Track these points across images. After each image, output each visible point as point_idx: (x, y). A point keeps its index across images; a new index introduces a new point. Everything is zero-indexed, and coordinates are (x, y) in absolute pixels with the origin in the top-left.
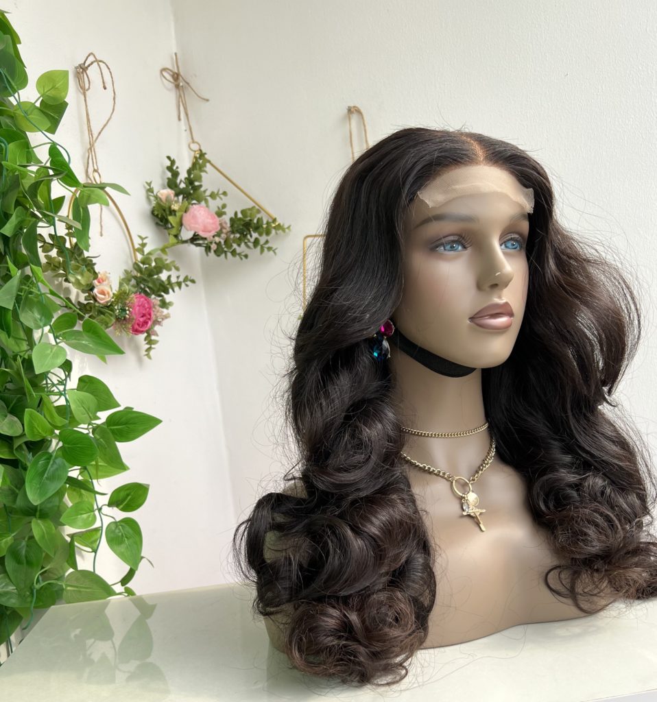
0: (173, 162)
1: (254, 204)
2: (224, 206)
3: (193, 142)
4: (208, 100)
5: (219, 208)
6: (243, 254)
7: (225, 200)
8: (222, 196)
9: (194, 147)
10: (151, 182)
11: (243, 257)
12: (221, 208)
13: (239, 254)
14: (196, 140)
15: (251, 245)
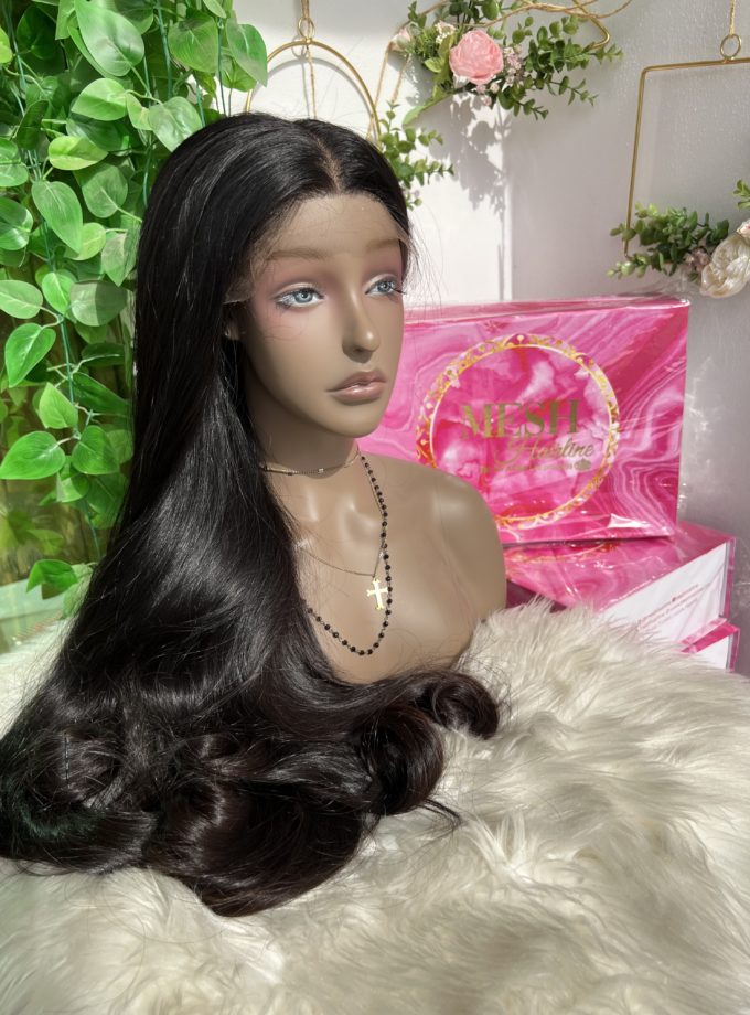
2: (529, 22)
5: (519, 26)
6: (541, 110)
11: (538, 114)
12: (523, 25)
13: (535, 110)
15: (556, 88)
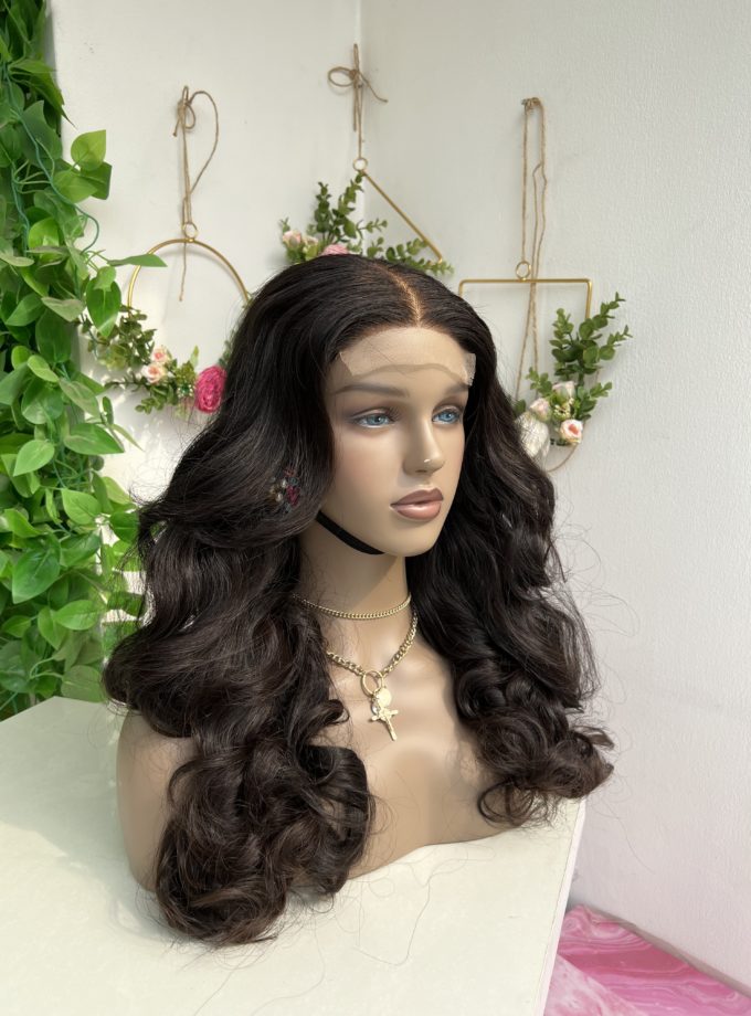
0: (324, 190)
1: (417, 236)
3: (360, 158)
4: (386, 101)
7: (384, 233)
8: (382, 227)
9: (360, 165)
10: (287, 220)
12: (376, 243)
14: (363, 155)
